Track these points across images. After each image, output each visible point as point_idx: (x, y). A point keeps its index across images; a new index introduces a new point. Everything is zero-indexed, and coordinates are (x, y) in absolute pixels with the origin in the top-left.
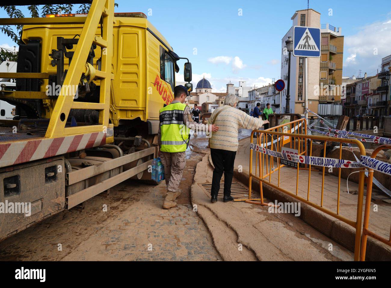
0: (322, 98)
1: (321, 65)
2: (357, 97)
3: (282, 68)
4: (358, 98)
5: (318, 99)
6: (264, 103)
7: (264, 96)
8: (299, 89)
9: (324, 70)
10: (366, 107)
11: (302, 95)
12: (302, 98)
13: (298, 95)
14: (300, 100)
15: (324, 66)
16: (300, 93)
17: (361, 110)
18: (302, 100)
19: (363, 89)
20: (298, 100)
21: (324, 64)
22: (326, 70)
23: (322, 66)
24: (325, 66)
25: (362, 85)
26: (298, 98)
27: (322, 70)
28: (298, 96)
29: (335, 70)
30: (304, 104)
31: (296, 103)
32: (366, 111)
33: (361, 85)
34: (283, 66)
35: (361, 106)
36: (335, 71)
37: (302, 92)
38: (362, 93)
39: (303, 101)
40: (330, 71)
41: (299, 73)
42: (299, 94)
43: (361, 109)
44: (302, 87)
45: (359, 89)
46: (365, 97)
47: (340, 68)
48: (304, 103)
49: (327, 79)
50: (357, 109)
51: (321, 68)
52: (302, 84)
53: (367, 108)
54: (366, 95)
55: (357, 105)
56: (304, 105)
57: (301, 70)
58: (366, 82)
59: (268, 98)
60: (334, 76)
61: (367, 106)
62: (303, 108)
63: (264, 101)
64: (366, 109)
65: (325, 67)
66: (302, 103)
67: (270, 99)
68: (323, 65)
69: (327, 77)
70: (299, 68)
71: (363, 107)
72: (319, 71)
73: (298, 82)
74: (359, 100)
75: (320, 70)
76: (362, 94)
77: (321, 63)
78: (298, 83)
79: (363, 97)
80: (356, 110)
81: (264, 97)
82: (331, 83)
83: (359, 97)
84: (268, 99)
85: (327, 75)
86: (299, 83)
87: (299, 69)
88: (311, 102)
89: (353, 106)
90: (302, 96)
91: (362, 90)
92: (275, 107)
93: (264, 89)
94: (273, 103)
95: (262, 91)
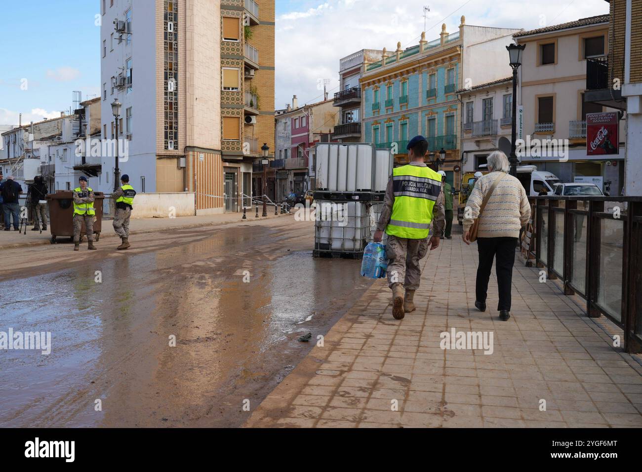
0: (231, 146)
1: (222, 49)
2: (281, 151)
3: (104, 56)
4: (283, 153)
5: (220, 149)
6: (51, 163)
7: (49, 144)
8: (166, 113)
9: (233, 63)
10: (303, 174)
11: (176, 134)
12: (176, 143)
13: (166, 133)
14: (171, 148)
15: (230, 52)
16: (171, 128)
17: (291, 182)
18: (176, 148)
19: (294, 131)
20: (166, 148)
21: (230, 47)
22: (238, 63)
23: (226, 52)
24: (235, 52)
25: (292, 123)
26: (166, 143)
27: (228, 63)
28: (166, 137)
29: (257, 69)
30: (182, 160)
31: (160, 157)
32: (305, 183)
33: (289, 123)
34: (108, 50)
35: (292, 172)
36: (257, 72)
37: (177, 123)
38: (294, 141)
39: (180, 152)
40: (248, 67)
41: (166, 63)
42: (169, 130)
43: (291, 178)
44: (177, 109)
45: (283, 131)
46: (301, 149)
47: (267, 65)
48: (183, 157)
49: (239, 89)
50: (281, 180)
51: (223, 57)
52: (176, 99)
53: (306, 177)
54: (303, 145)
55: (284, 169)
56: (182, 164)
57: (171, 54)
58: (301, 115)
59: (61, 148)
60: (253, 84)
61: (307, 171)
62: (180, 173)
63: (50, 157)
64: (303, 178)
65: (233, 57)
66: (178, 157)
67: (68, 151)
68: (228, 49)
69: (240, 85)
70: (165, 49)
71: (295, 174)
72: (218, 64)
73: (163, 91)
74: (286, 157)
75: (222, 63)
76: (292, 144)
77: (222, 43)
78: (163, 96)
79: (296, 152)
80: (278, 180)
81: (49, 146)
82: (249, 102)
83: (286, 150)
84: (61, 152)
85: (240, 80)
86: (166, 94)
87: (163, 51)
88: (202, 155)
89: (272, 173)
90: (176, 137)
91: (292, 135)
92: (85, 173)
93: (49, 128)
94: (79, 163)
95: (42, 131)
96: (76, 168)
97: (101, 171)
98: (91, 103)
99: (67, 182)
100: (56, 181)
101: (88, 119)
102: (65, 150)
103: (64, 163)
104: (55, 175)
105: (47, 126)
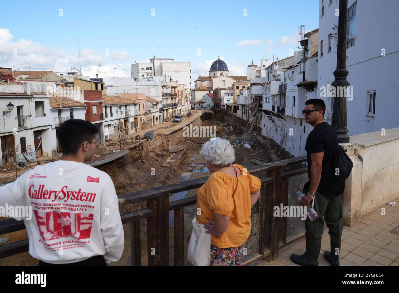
6: (285, 83)
59: (290, 71)
63: (285, 79)
67: (295, 72)
92: (306, 89)
93: (289, 62)
94: (301, 81)
95: (285, 64)
96: (299, 85)
97: (317, 87)
98: (312, 33)
99: (293, 96)
100: (287, 95)
101: (310, 47)
102: (293, 72)
103: (292, 82)
104: (287, 91)
105: (288, 61)
